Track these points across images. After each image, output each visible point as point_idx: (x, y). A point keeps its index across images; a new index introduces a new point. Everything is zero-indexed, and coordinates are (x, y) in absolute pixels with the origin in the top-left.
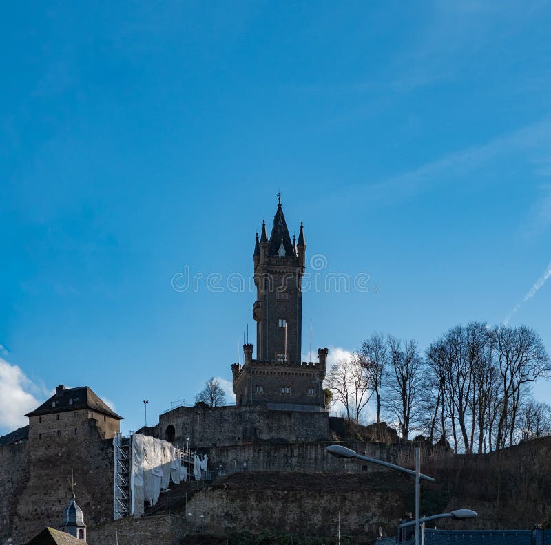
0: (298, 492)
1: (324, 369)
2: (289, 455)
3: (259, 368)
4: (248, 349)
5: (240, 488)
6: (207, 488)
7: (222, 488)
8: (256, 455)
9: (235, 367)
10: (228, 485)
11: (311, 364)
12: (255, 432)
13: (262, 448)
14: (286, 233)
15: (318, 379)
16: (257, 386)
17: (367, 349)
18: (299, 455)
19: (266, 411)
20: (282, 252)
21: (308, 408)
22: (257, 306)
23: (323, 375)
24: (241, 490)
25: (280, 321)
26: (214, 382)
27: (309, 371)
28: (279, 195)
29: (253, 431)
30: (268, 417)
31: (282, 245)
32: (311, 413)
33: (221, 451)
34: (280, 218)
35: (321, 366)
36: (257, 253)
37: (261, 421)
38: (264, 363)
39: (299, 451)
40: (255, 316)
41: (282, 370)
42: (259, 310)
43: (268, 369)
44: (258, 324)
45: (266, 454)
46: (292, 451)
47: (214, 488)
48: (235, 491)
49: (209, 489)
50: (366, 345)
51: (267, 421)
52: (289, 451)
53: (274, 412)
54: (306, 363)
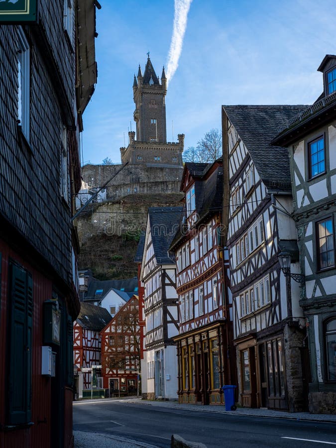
0: (177, 204)
1: (182, 145)
2: (165, 188)
3: (139, 146)
4: (131, 134)
5: (133, 203)
6: (108, 203)
7: (120, 203)
8: (142, 189)
9: (122, 149)
10: (124, 201)
11: (173, 143)
12: (139, 180)
13: (145, 185)
14: (153, 73)
15: (178, 152)
16: (138, 156)
17: (208, 138)
18: (172, 189)
19: (145, 167)
20: (151, 82)
21: (173, 166)
22: (136, 112)
23: (181, 150)
24: (134, 204)
25: (152, 120)
26: (108, 160)
27: (172, 147)
28: (148, 54)
29: (137, 180)
30: (147, 171)
31: (151, 78)
32: (176, 169)
33: (116, 188)
34: (149, 65)
35: (180, 144)
36: (135, 84)
37: (143, 173)
38: (142, 142)
39: (172, 186)
40: (135, 118)
41: (155, 146)
42: (138, 114)
43: (145, 146)
44: (137, 123)
45: (148, 188)
46: (167, 186)
47: (114, 203)
48: (129, 205)
49: (110, 204)
50: (208, 135)
51: (146, 173)
52: (165, 186)
53: (151, 168)
54: (170, 143)
